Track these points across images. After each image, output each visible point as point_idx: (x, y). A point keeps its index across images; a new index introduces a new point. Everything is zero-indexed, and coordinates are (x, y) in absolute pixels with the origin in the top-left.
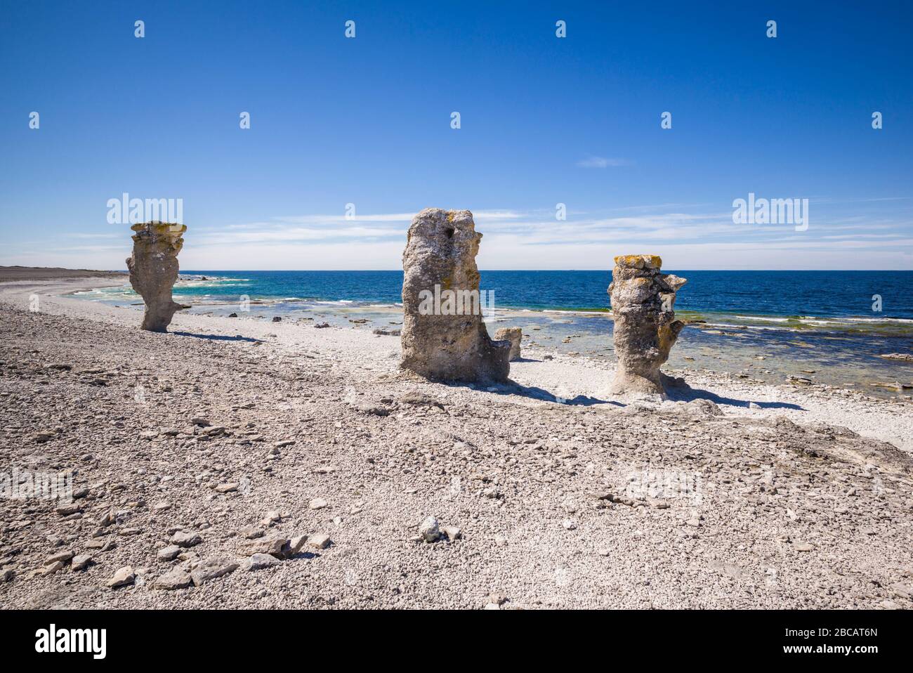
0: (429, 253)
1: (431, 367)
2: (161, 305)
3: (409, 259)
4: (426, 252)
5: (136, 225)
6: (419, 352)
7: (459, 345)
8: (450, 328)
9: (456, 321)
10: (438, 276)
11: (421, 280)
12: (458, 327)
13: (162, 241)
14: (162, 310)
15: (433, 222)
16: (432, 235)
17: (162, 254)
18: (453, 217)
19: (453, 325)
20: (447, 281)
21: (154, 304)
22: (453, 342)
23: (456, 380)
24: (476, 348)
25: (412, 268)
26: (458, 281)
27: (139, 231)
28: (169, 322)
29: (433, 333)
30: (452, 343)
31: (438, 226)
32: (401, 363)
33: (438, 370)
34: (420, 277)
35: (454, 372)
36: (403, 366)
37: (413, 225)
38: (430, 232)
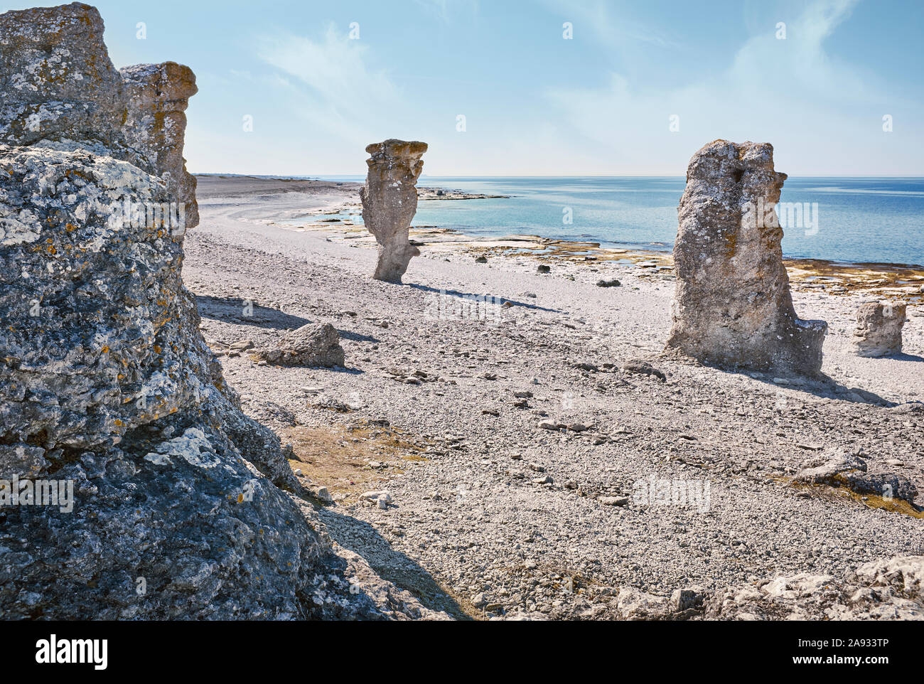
0: (708, 202)
1: (705, 346)
2: (396, 248)
3: (684, 208)
4: (705, 200)
5: (372, 146)
6: (690, 326)
7: (745, 321)
8: (734, 299)
9: (742, 291)
10: (719, 231)
11: (696, 236)
12: (744, 298)
13: (400, 166)
14: (397, 255)
15: (717, 161)
16: (715, 178)
17: (399, 182)
18: (744, 154)
19: (737, 295)
20: (730, 238)
21: (389, 246)
22: (737, 317)
23: (740, 367)
24: (773, 328)
25: (687, 220)
26: (746, 238)
27: (374, 154)
28: (404, 271)
29: (710, 304)
30: (736, 319)
31: (723, 166)
32: (669, 339)
33: (715, 351)
34: (696, 232)
35: (738, 357)
36: (672, 343)
37: (691, 165)
38: (713, 174)
